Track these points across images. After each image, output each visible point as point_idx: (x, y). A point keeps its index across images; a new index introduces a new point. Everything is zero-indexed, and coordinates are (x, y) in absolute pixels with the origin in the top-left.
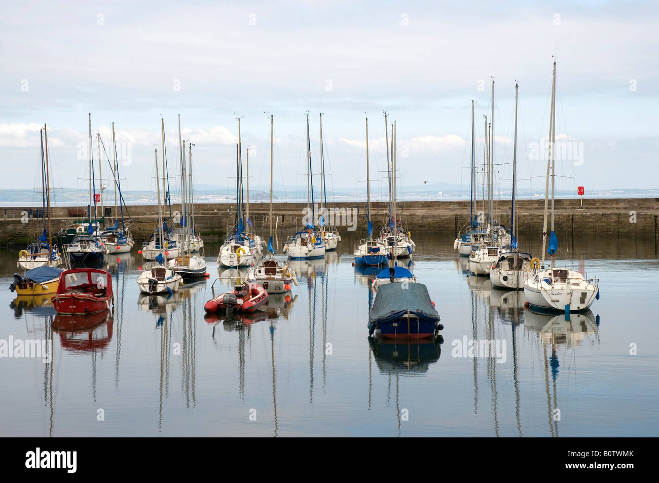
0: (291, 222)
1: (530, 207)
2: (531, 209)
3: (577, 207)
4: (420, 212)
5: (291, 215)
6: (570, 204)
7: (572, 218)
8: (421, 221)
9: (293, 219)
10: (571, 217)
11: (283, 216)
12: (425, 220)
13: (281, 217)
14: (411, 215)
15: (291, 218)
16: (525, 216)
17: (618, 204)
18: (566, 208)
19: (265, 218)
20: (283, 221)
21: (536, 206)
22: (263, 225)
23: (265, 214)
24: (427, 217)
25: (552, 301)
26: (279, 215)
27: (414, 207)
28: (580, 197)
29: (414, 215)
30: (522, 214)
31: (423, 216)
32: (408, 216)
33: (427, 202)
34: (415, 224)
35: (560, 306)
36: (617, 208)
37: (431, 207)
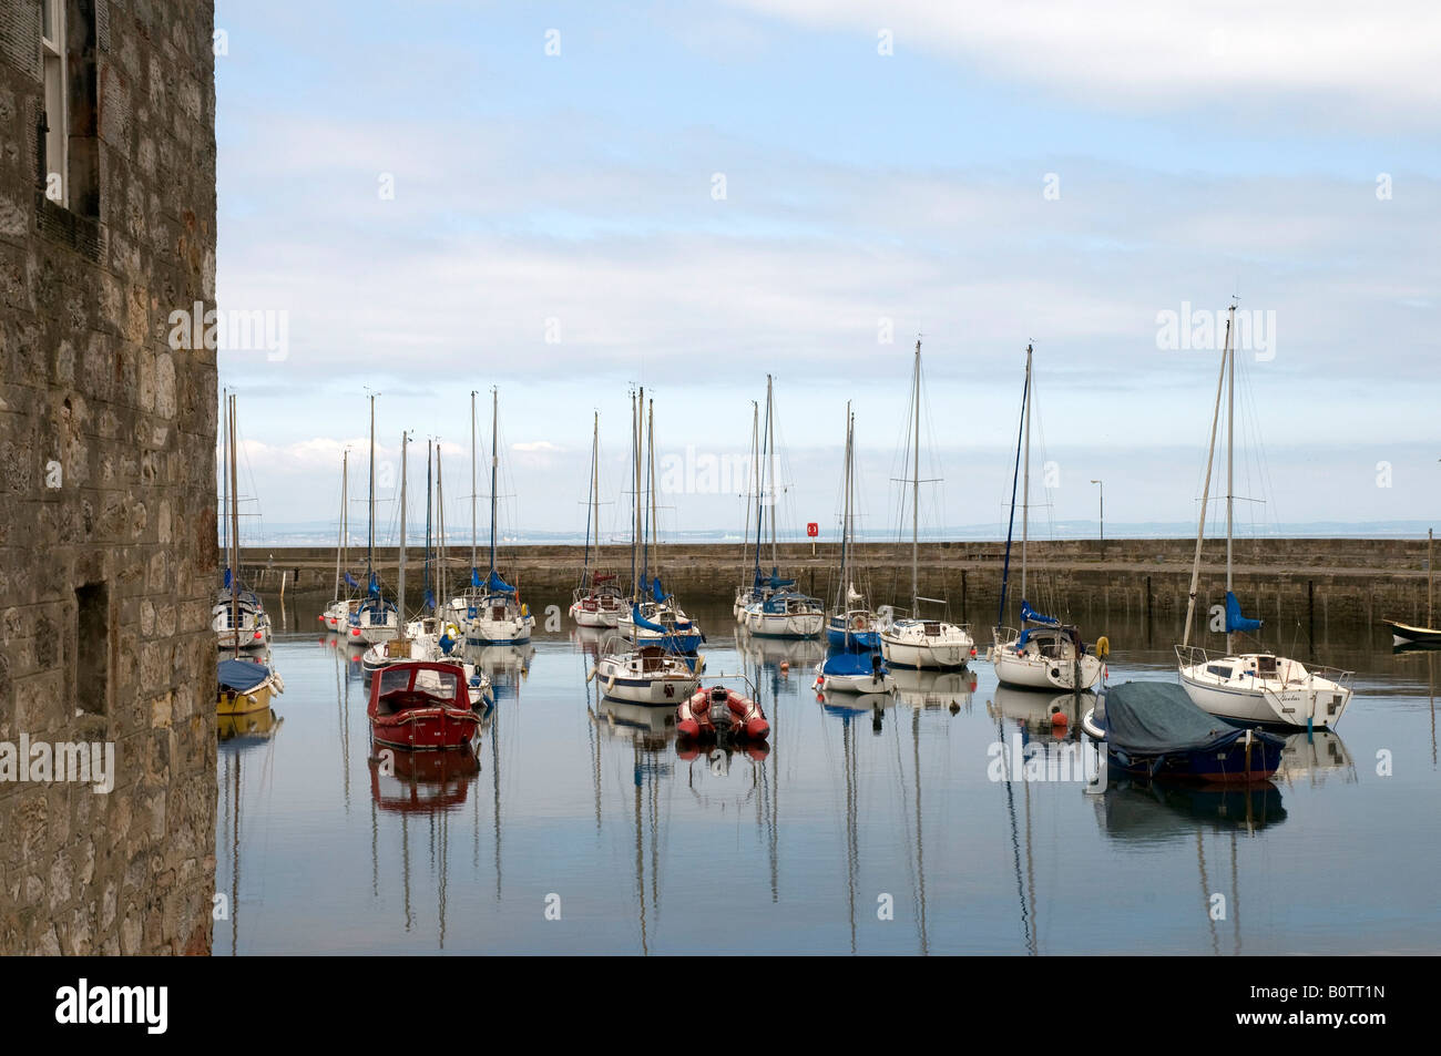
0: (313, 581)
1: (726, 556)
2: (729, 559)
3: (807, 556)
4: (545, 564)
5: (313, 569)
6: (795, 552)
7: (812, 576)
8: (547, 580)
9: (316, 577)
10: (809, 573)
11: (297, 570)
12: (555, 579)
13: (292, 573)
14: (529, 569)
15: (313, 575)
16: (728, 571)
17: (876, 552)
18: (786, 558)
19: (259, 574)
20: (296, 579)
21: (736, 554)
22: (255, 586)
23: (258, 567)
24: (558, 572)
25: (1284, 711)
26: (287, 569)
27: (526, 555)
28: (810, 540)
29: (536, 568)
30: (723, 567)
31: (551, 570)
32: (525, 570)
33: (547, 547)
34: (538, 585)
35: (1296, 719)
36: (875, 559)
37: (553, 554)
